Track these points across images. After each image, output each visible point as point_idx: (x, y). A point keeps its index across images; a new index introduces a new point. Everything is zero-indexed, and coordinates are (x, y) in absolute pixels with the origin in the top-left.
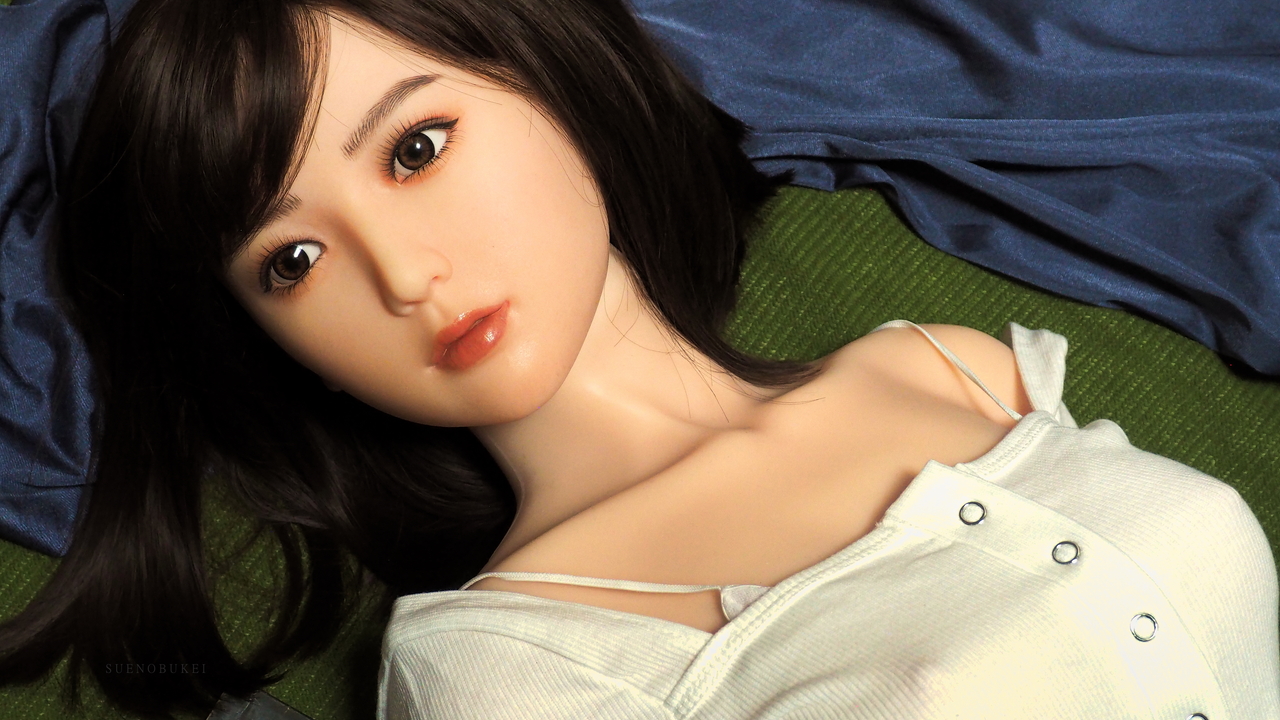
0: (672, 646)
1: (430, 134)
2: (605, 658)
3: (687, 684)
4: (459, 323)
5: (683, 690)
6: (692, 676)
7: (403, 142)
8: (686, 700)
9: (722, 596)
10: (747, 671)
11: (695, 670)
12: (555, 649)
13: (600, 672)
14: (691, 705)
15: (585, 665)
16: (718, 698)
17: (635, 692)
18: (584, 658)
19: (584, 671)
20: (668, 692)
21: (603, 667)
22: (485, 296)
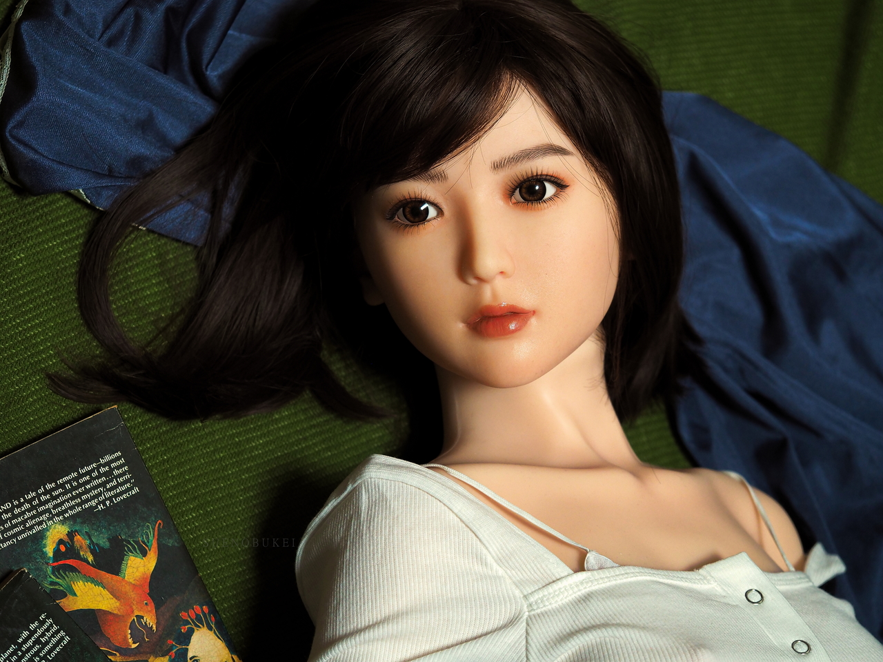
0: (547, 566)
1: (548, 185)
2: (502, 551)
3: (545, 592)
4: (500, 307)
5: (541, 594)
6: (551, 589)
7: (529, 181)
8: (539, 601)
9: (588, 555)
10: (588, 603)
11: (556, 586)
12: (474, 529)
13: (493, 558)
14: (541, 605)
15: (487, 548)
16: (560, 610)
17: (508, 581)
18: (489, 543)
19: (485, 551)
20: (530, 592)
21: (497, 556)
22: (524, 300)
